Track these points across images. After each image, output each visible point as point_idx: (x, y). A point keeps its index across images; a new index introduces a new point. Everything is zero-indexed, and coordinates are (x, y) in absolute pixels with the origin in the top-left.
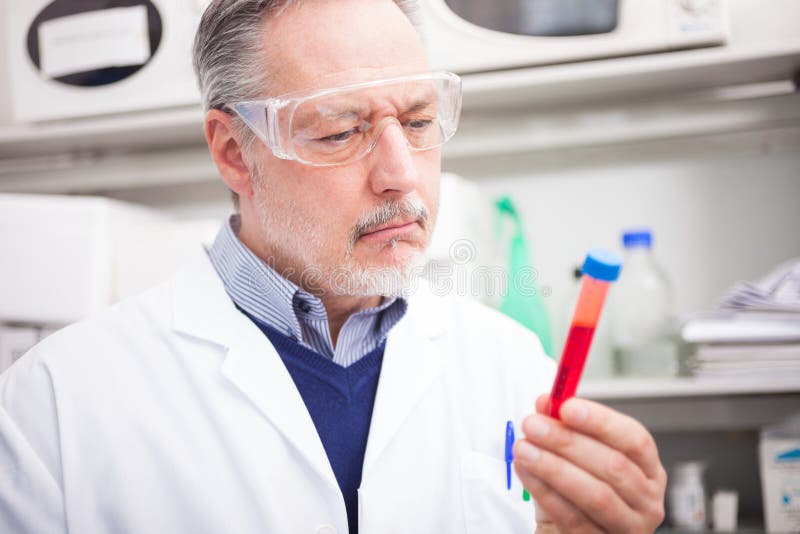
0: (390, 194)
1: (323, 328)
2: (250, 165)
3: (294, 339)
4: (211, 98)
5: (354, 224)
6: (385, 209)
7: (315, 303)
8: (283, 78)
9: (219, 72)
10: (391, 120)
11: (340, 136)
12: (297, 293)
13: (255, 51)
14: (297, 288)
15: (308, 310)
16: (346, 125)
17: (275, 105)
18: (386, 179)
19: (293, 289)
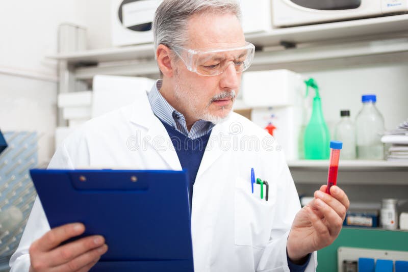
0: (226, 89)
1: (184, 125)
2: (174, 69)
3: (174, 128)
4: (163, 40)
5: (212, 97)
6: (224, 94)
7: (181, 116)
8: (195, 42)
9: (168, 33)
10: (232, 62)
11: (213, 66)
12: (174, 111)
13: (185, 29)
14: (174, 110)
15: (179, 118)
16: (216, 62)
17: (192, 52)
18: (227, 83)
19: (173, 110)
